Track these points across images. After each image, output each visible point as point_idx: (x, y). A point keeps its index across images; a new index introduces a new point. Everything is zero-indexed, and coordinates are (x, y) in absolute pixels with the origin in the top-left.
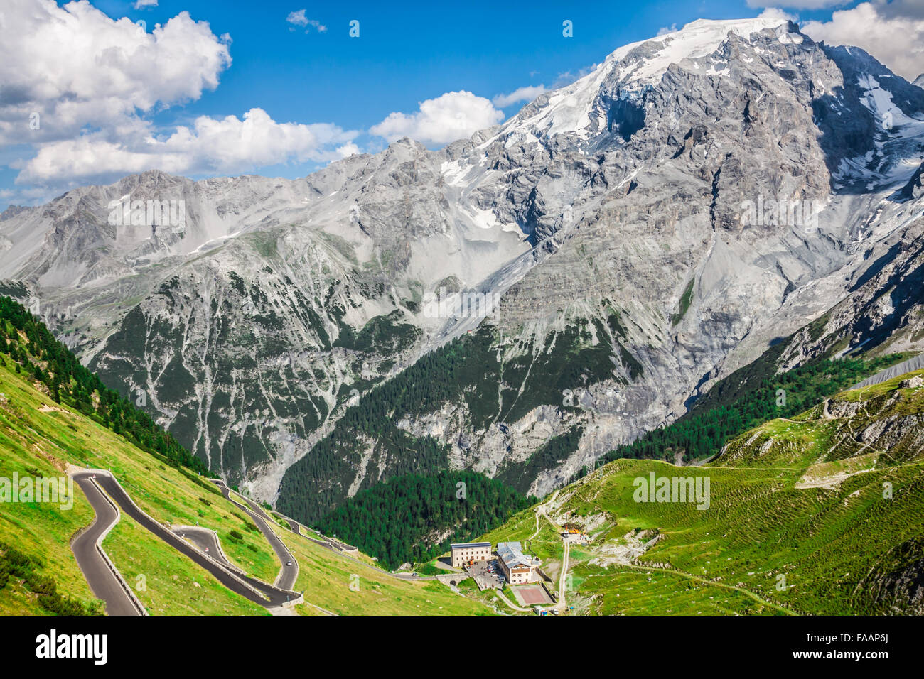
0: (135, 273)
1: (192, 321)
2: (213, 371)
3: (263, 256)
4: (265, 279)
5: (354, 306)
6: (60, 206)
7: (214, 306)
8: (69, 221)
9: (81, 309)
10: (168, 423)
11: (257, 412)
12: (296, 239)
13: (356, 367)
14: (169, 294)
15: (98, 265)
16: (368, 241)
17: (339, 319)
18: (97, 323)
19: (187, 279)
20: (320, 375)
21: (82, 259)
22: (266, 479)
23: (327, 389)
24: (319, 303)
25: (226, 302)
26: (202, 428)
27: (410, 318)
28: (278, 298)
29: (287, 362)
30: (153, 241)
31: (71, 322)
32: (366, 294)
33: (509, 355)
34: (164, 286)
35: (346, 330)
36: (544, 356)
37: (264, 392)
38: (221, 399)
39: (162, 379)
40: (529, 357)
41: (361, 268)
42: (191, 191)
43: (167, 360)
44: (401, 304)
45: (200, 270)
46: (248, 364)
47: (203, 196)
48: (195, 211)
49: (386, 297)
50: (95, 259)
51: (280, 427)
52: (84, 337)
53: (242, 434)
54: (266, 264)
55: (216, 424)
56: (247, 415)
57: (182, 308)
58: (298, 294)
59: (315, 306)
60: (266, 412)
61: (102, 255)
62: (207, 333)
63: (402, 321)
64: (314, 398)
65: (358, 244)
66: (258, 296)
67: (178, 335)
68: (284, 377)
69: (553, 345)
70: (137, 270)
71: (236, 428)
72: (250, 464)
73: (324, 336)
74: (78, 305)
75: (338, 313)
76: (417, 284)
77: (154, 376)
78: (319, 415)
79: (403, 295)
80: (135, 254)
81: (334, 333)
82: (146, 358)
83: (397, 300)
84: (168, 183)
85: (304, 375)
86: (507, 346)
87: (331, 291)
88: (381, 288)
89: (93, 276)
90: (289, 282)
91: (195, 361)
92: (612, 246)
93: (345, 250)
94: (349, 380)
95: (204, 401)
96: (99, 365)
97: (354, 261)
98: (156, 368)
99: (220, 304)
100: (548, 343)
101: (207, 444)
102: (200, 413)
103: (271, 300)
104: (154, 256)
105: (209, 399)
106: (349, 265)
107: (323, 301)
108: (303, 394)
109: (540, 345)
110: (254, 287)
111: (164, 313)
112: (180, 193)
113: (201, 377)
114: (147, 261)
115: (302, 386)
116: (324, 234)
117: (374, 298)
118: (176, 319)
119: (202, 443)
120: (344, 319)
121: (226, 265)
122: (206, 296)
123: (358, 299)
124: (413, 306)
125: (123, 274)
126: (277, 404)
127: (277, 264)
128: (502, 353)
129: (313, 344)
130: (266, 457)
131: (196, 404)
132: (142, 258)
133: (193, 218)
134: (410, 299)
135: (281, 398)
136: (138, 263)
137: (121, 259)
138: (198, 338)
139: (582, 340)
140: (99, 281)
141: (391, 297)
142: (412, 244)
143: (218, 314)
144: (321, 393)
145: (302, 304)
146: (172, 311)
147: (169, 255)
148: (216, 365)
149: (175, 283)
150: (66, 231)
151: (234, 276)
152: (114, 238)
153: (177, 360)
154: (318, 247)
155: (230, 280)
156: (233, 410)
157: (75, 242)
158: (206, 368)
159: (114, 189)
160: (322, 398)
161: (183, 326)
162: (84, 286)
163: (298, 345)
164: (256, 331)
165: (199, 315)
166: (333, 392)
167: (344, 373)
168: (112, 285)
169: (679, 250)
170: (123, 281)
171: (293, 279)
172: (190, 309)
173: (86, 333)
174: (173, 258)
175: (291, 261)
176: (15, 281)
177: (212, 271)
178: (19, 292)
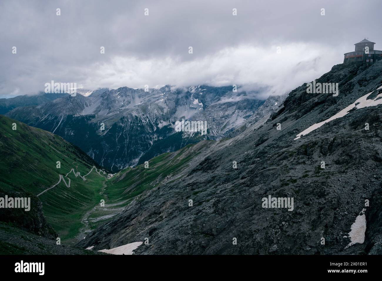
1: (126, 126)
3: (143, 112)
4: (142, 117)
5: (161, 123)
6: (104, 95)
7: (131, 123)
9: (106, 121)
10: (119, 147)
12: (150, 108)
13: (158, 137)
14: (122, 120)
15: (111, 110)
16: (167, 107)
17: (157, 126)
19: (126, 117)
20: (151, 138)
21: (108, 108)
22: (137, 159)
23: (151, 141)
24: (153, 122)
25: (133, 122)
26: (126, 149)
27: (172, 126)
28: (144, 121)
29: (144, 135)
30: (123, 105)
32: (164, 120)
33: (185, 137)
34: (121, 118)
35: (158, 128)
36: (191, 137)
37: (139, 141)
38: (130, 143)
39: (119, 138)
40: (188, 137)
41: (164, 114)
42: (133, 92)
43: (120, 134)
44: (171, 122)
45: (129, 115)
46: (136, 135)
47: (136, 93)
48: (134, 97)
49: (168, 121)
51: (141, 149)
54: (143, 113)
55: (128, 147)
56: (135, 146)
57: (125, 123)
58: (149, 120)
59: (152, 123)
60: (138, 146)
61: (112, 108)
62: (129, 129)
63: (170, 127)
65: (165, 108)
66: (140, 121)
67: (123, 129)
68: (143, 138)
69: (194, 135)
70: (119, 112)
71: (132, 149)
72: (134, 156)
73: (153, 130)
74: (105, 120)
75: (157, 124)
76: (176, 118)
78: (149, 147)
79: (172, 120)
81: (155, 129)
82: (116, 133)
83: (171, 121)
84: (128, 90)
85: (147, 138)
86: (185, 135)
87: (156, 120)
88: (168, 119)
89: (109, 113)
90: (147, 117)
91: (126, 135)
92: (212, 114)
93: (162, 109)
94: (156, 139)
96: (107, 135)
97: (163, 112)
98: (118, 136)
99: (132, 122)
100: (193, 135)
102: (126, 145)
103: (143, 121)
104: (123, 108)
105: (128, 142)
106: (161, 113)
107: (154, 122)
109: (191, 135)
110: (140, 119)
111: (121, 124)
112: (131, 92)
113: (127, 139)
114: (122, 110)
115: (147, 140)
116: (158, 106)
117: (166, 121)
118: (123, 125)
119: (125, 152)
120: (158, 126)
121: (134, 114)
122: (130, 121)
123: (162, 121)
124: (174, 123)
125: (116, 113)
127: (145, 113)
128: (184, 136)
129: (150, 131)
130: (137, 154)
131: (125, 143)
132: (120, 109)
133: (133, 99)
134: (174, 121)
135: (142, 143)
136: (119, 110)
137: (116, 109)
138: (127, 130)
139: (199, 134)
140: (111, 114)
141: (170, 121)
142: (177, 108)
143: (132, 124)
144: (150, 142)
145: (149, 123)
147: (127, 108)
148: (130, 136)
149: (124, 118)
150: (105, 102)
151: (136, 116)
152: (115, 103)
153: (122, 134)
154: (155, 109)
156: (132, 145)
157: (106, 104)
158: (128, 136)
160: (150, 143)
161: (124, 127)
162: (107, 115)
163: (147, 132)
164: (139, 129)
165: (128, 125)
166: (153, 142)
167: (156, 138)
168: (113, 115)
169: (227, 114)
170: (115, 115)
171: (149, 117)
172: (126, 123)
175: (149, 113)
176: (93, 114)
177: (132, 115)
178: (93, 117)
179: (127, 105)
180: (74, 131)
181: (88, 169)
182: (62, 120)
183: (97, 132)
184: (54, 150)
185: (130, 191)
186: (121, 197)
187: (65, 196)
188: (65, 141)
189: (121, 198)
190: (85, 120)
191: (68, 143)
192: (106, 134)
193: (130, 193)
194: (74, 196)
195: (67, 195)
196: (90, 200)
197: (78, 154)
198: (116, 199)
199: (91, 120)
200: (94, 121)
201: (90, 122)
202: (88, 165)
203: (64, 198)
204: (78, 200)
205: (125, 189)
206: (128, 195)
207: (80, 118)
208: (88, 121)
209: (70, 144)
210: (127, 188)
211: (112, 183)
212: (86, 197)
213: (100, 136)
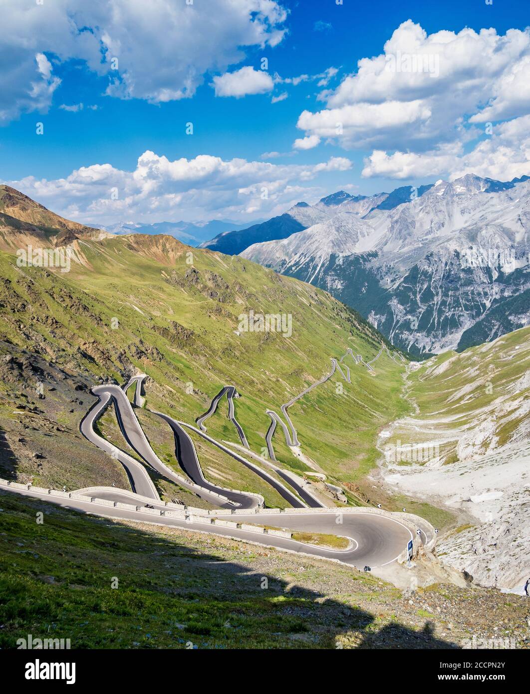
0: (421, 245)
1: (437, 270)
2: (442, 291)
3: (470, 241)
7: (446, 264)
8: (397, 222)
9: (397, 262)
10: (423, 311)
11: (457, 309)
12: (486, 233)
13: (502, 291)
14: (429, 259)
15: (406, 242)
16: (523, 230)
17: (499, 269)
18: (402, 269)
19: (437, 253)
20: (486, 294)
21: (400, 238)
22: (456, 334)
23: (487, 300)
25: (451, 263)
26: (435, 314)
29: (472, 288)
30: (430, 230)
31: (393, 268)
34: (427, 256)
35: (501, 274)
37: (461, 301)
38: (444, 303)
39: (422, 294)
41: (516, 245)
42: (450, 203)
43: (425, 286)
45: (442, 249)
46: (456, 289)
47: (455, 204)
48: (451, 213)
49: (524, 258)
50: (405, 239)
51: (465, 315)
52: (397, 275)
53: (450, 317)
54: (470, 245)
55: (440, 312)
56: (453, 309)
57: (433, 265)
60: (460, 309)
61: (408, 237)
62: (442, 276)
64: (481, 304)
65: (518, 232)
67: (430, 277)
68: (470, 295)
71: (447, 314)
72: (451, 328)
73: (490, 277)
77: (420, 293)
78: (482, 311)
80: (422, 236)
81: (495, 275)
82: (417, 285)
84: (440, 200)
85: (479, 294)
88: (523, 254)
89: (403, 247)
91: (435, 287)
93: (510, 235)
94: (497, 297)
95: (437, 303)
96: (400, 288)
97: (513, 241)
98: (421, 290)
99: (449, 263)
101: (436, 320)
102: (435, 308)
104: (430, 237)
105: (439, 302)
106: (510, 243)
108: (477, 302)
111: (426, 267)
112: (445, 204)
113: (437, 294)
114: (427, 239)
115: (477, 299)
116: (502, 227)
117: (518, 259)
118: (431, 269)
119: (434, 319)
120: (502, 269)
121: (453, 246)
122: (444, 260)
125: (416, 246)
126: (466, 306)
127: (475, 245)
129: (485, 281)
130: (457, 325)
131: (434, 304)
132: (425, 238)
133: (449, 217)
135: (467, 303)
136: (423, 240)
137: (416, 239)
138: (438, 278)
140: (406, 249)
141: (527, 258)
143: (447, 268)
144: (485, 301)
146: (429, 267)
147: (437, 236)
148: (443, 289)
149: (432, 255)
150: (395, 226)
151: (456, 251)
152: (414, 228)
153: (429, 287)
154: (497, 235)
155: (454, 253)
156: (448, 307)
157: (398, 231)
158: (440, 290)
159: (416, 204)
160: (485, 303)
161: (433, 273)
162: (400, 251)
163: (478, 281)
164: (462, 276)
165: (439, 268)
166: (490, 301)
167: (496, 294)
168: (410, 251)
170: (415, 250)
172: (436, 266)
173: (398, 273)
174: (437, 237)
175: (482, 243)
176: (374, 250)
177: (447, 249)
178: (375, 255)
179: (437, 230)
180: (342, 282)
181: (373, 351)
182: (321, 262)
183: (381, 282)
184: (319, 316)
185: (461, 398)
186: (444, 408)
187: (344, 398)
188: (333, 298)
189: (443, 410)
190: (361, 261)
191: (340, 303)
192: (398, 287)
193: (462, 402)
194: (358, 397)
195: (347, 396)
196: (385, 407)
197: (356, 323)
198: (435, 411)
199: (370, 261)
200: (375, 263)
201: (368, 266)
202: (374, 343)
203: (344, 400)
204: (366, 406)
205: (451, 393)
206: (458, 405)
207: (351, 258)
208: (366, 263)
209: (343, 305)
210: (455, 391)
211: (421, 379)
212: (378, 401)
213: (387, 290)
